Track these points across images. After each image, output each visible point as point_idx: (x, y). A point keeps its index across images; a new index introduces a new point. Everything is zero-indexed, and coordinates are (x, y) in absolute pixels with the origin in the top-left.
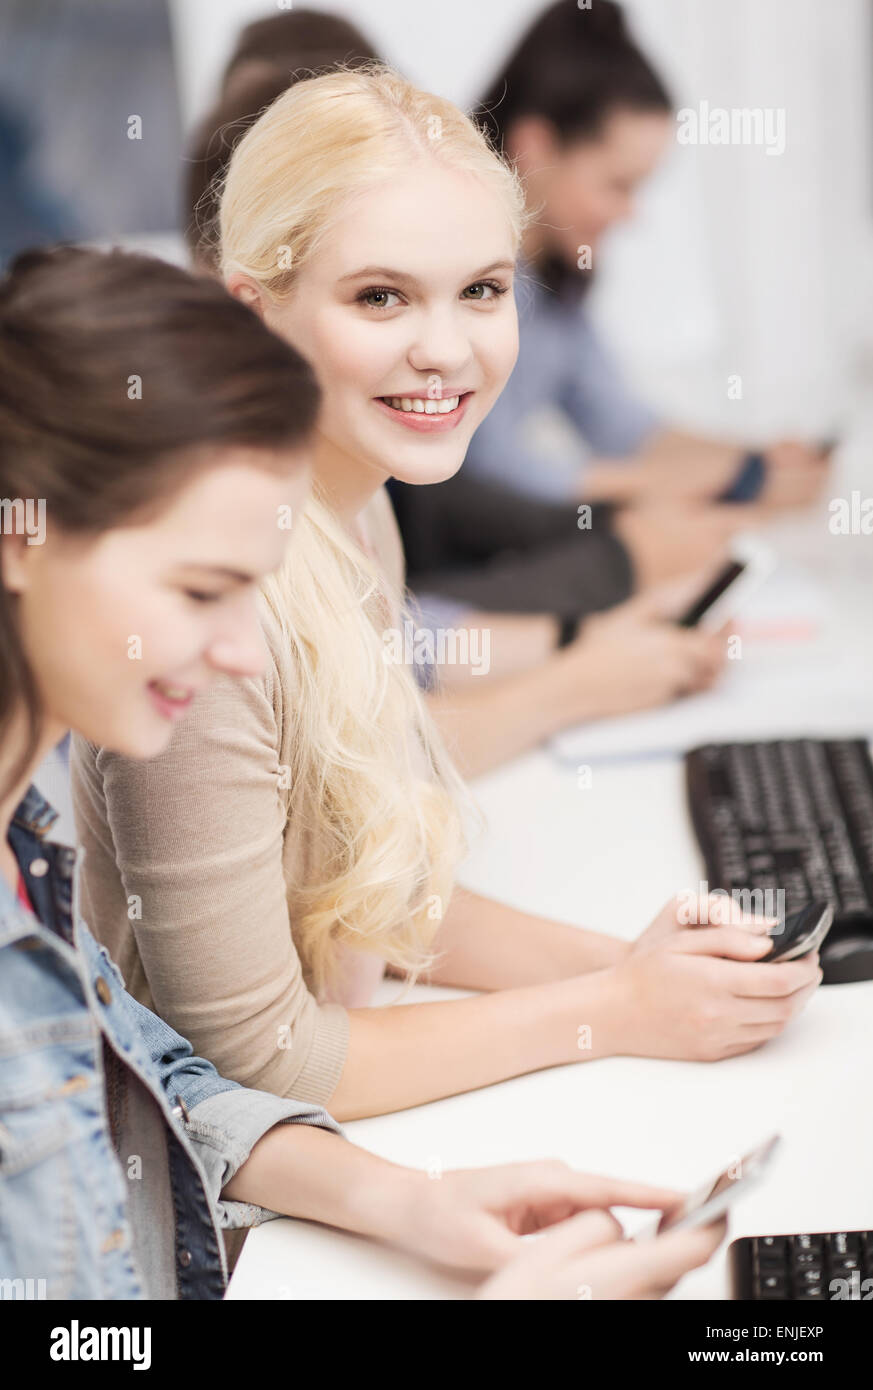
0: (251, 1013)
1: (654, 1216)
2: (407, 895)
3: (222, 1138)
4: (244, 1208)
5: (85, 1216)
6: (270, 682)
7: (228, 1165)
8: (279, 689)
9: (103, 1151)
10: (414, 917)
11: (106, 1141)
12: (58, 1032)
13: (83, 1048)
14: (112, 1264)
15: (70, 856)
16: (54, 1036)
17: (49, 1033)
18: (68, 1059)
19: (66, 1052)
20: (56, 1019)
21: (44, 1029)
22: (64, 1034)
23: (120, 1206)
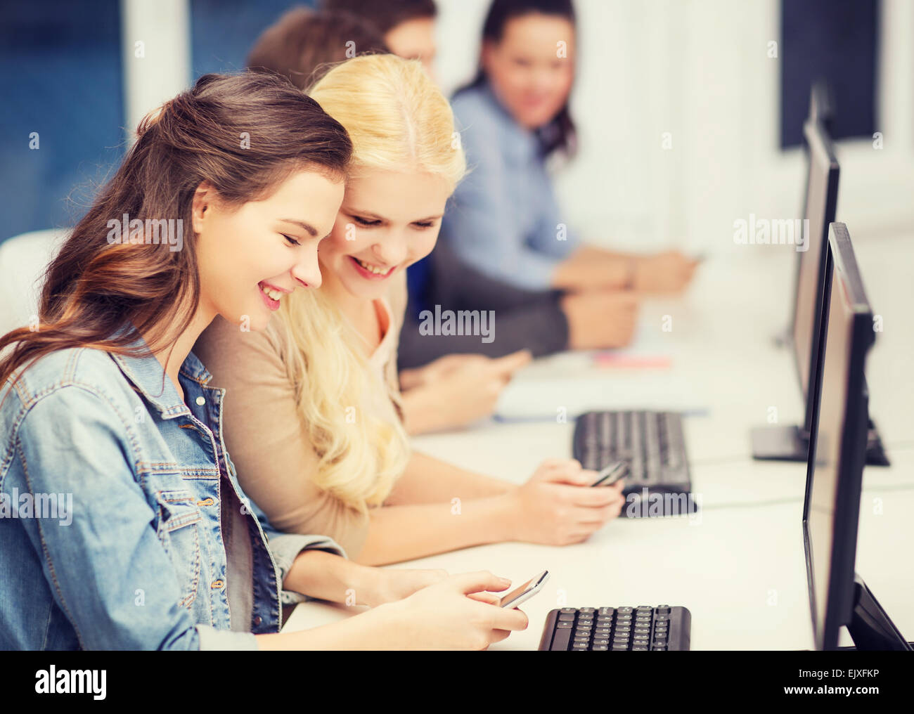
5: (206, 566)
9: (218, 538)
11: (220, 532)
12: (199, 473)
13: (212, 483)
14: (216, 595)
15: (219, 393)
16: (197, 474)
17: (194, 473)
18: (203, 488)
19: (202, 484)
20: (198, 466)
21: (192, 470)
22: (202, 474)
23: (224, 567)
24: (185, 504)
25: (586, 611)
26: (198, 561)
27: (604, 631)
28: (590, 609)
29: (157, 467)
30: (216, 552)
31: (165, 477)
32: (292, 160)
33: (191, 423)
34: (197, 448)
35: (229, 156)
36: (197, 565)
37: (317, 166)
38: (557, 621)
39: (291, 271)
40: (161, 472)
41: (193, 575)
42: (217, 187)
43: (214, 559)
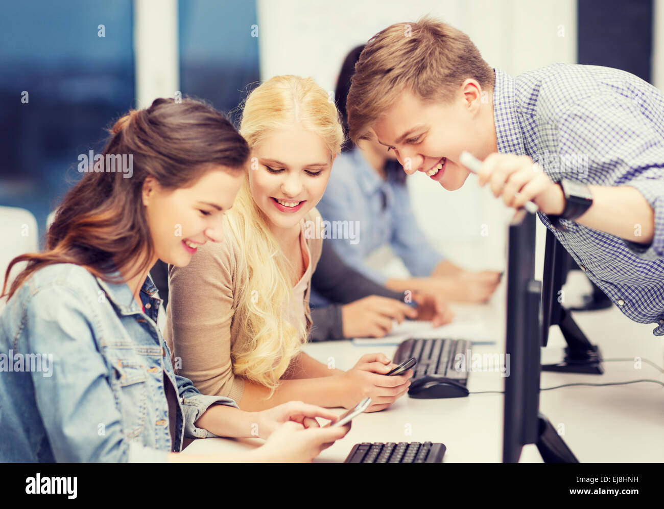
0: (210, 377)
1: (329, 421)
2: (272, 362)
3: (198, 403)
4: (201, 430)
5: (151, 410)
6: (232, 268)
7: (199, 411)
8: (235, 272)
9: (162, 393)
10: (274, 370)
11: (163, 390)
12: (149, 351)
13: (157, 358)
14: (160, 429)
15: (158, 302)
16: (147, 352)
17: (145, 350)
18: (151, 361)
19: (151, 358)
20: (148, 347)
21: (144, 349)
22: (151, 352)
23: (165, 412)
24: (136, 369)
25: (377, 444)
26: (145, 406)
27: (386, 454)
28: (380, 443)
29: (119, 344)
30: (160, 402)
31: (124, 351)
32: (207, 164)
33: (143, 318)
34: (147, 335)
35: (166, 159)
36: (144, 408)
37: (224, 168)
38: (358, 449)
39: (204, 232)
40: (121, 347)
41: (141, 415)
42: (158, 179)
43: (158, 406)
